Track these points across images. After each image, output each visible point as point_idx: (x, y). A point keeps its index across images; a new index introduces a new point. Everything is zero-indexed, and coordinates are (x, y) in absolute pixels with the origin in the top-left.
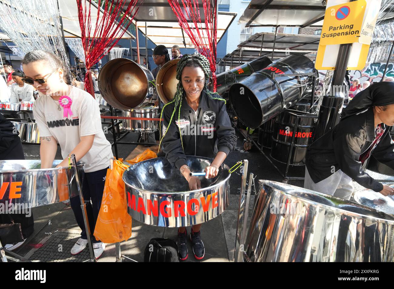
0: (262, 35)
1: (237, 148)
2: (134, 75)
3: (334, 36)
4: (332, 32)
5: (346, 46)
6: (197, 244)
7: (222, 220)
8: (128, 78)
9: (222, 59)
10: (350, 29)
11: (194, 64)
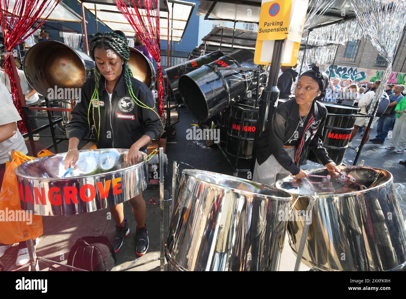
0: (221, 29)
1: (200, 144)
2: (72, 61)
3: (268, 32)
4: (267, 27)
5: (279, 42)
6: (140, 240)
7: (169, 215)
8: (64, 65)
9: (191, 54)
10: (280, 26)
11: (104, 46)
